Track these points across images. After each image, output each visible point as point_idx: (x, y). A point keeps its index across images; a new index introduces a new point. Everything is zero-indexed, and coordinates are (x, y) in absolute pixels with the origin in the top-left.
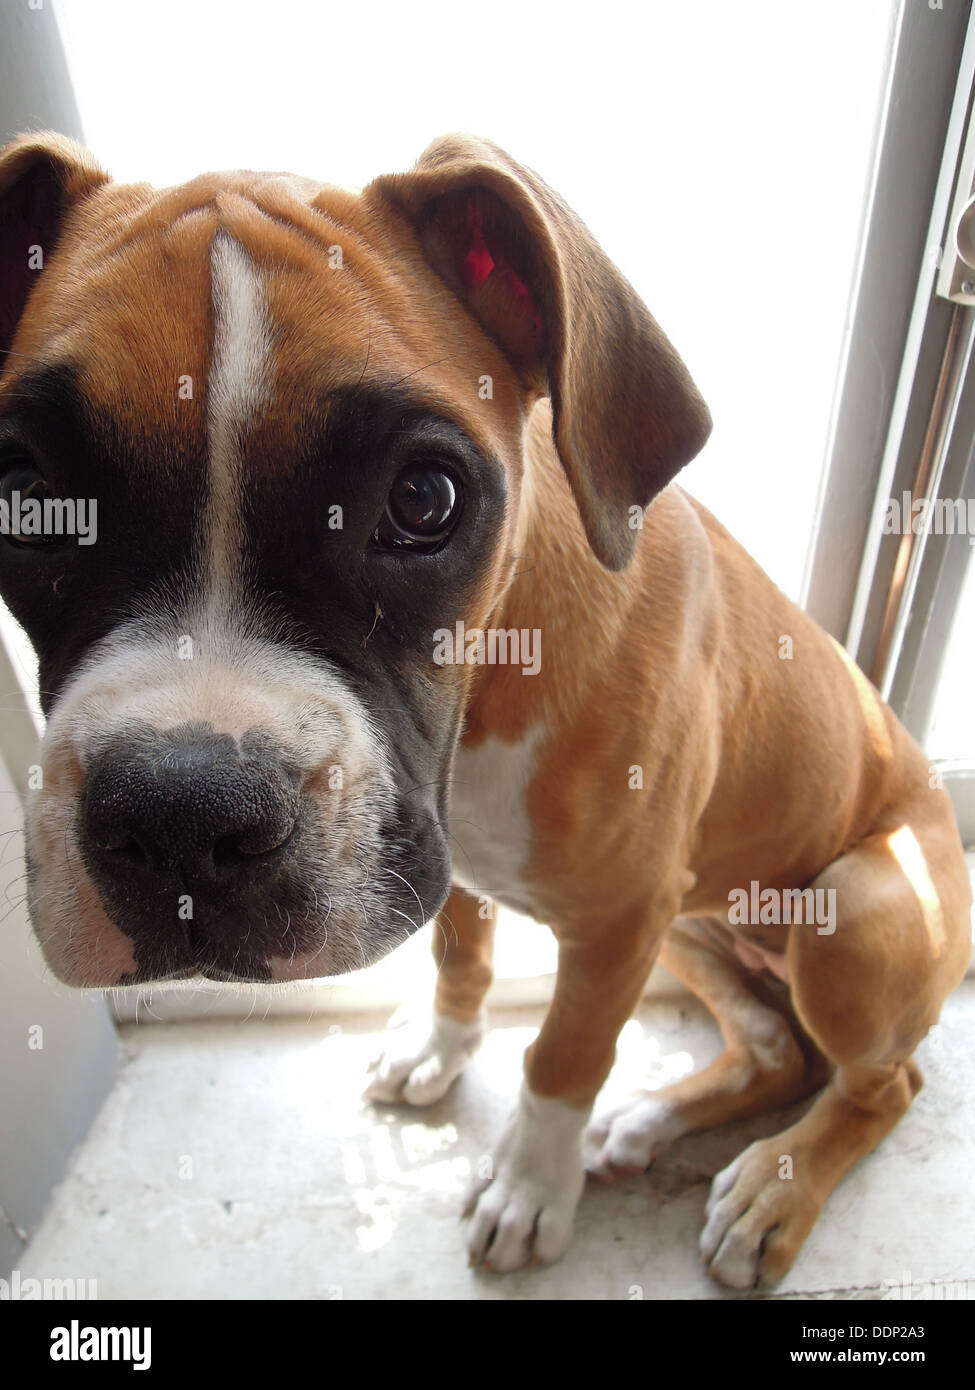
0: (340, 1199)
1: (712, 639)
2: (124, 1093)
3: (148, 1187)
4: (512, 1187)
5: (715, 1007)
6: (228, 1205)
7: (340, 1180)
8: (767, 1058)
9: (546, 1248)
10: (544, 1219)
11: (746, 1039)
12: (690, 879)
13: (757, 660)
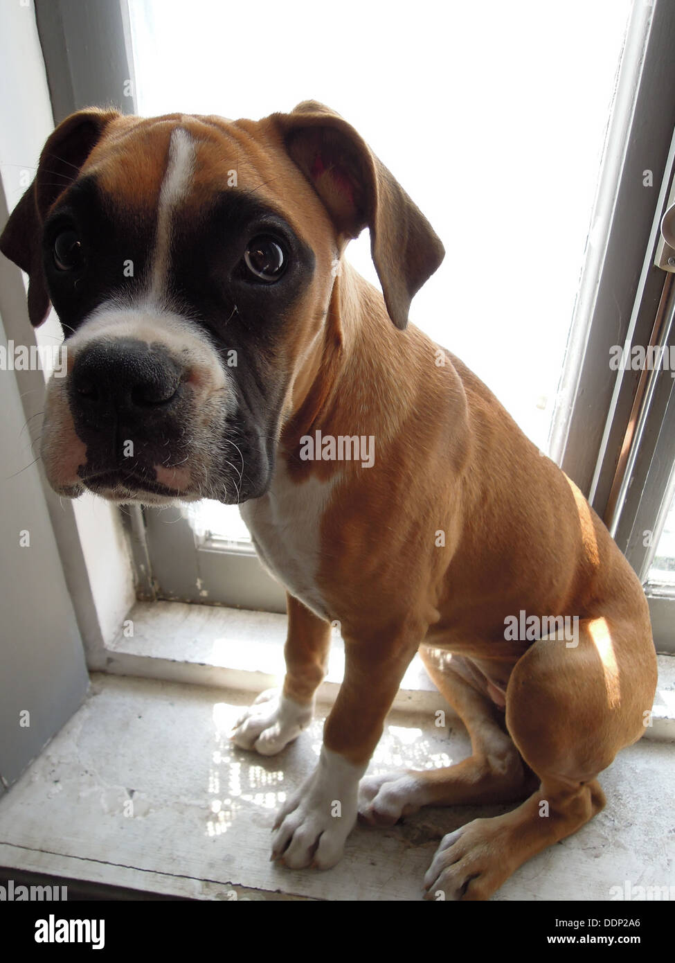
0: (201, 802)
1: (462, 459)
2: (86, 713)
3: (86, 772)
4: (307, 813)
5: (470, 726)
6: (132, 792)
7: (205, 791)
8: (497, 765)
9: (321, 857)
10: (324, 837)
11: (485, 751)
12: (436, 616)
13: (495, 480)
